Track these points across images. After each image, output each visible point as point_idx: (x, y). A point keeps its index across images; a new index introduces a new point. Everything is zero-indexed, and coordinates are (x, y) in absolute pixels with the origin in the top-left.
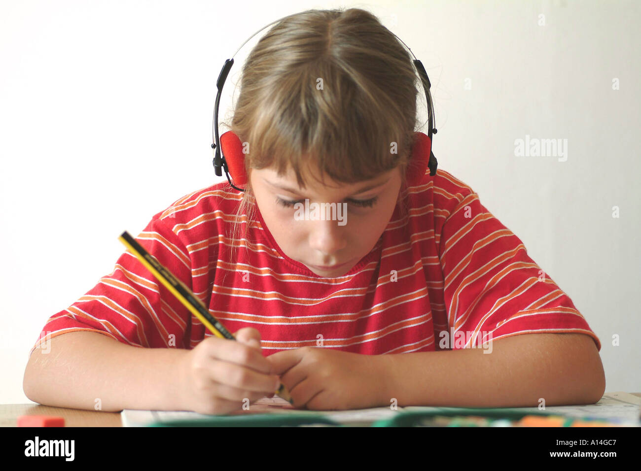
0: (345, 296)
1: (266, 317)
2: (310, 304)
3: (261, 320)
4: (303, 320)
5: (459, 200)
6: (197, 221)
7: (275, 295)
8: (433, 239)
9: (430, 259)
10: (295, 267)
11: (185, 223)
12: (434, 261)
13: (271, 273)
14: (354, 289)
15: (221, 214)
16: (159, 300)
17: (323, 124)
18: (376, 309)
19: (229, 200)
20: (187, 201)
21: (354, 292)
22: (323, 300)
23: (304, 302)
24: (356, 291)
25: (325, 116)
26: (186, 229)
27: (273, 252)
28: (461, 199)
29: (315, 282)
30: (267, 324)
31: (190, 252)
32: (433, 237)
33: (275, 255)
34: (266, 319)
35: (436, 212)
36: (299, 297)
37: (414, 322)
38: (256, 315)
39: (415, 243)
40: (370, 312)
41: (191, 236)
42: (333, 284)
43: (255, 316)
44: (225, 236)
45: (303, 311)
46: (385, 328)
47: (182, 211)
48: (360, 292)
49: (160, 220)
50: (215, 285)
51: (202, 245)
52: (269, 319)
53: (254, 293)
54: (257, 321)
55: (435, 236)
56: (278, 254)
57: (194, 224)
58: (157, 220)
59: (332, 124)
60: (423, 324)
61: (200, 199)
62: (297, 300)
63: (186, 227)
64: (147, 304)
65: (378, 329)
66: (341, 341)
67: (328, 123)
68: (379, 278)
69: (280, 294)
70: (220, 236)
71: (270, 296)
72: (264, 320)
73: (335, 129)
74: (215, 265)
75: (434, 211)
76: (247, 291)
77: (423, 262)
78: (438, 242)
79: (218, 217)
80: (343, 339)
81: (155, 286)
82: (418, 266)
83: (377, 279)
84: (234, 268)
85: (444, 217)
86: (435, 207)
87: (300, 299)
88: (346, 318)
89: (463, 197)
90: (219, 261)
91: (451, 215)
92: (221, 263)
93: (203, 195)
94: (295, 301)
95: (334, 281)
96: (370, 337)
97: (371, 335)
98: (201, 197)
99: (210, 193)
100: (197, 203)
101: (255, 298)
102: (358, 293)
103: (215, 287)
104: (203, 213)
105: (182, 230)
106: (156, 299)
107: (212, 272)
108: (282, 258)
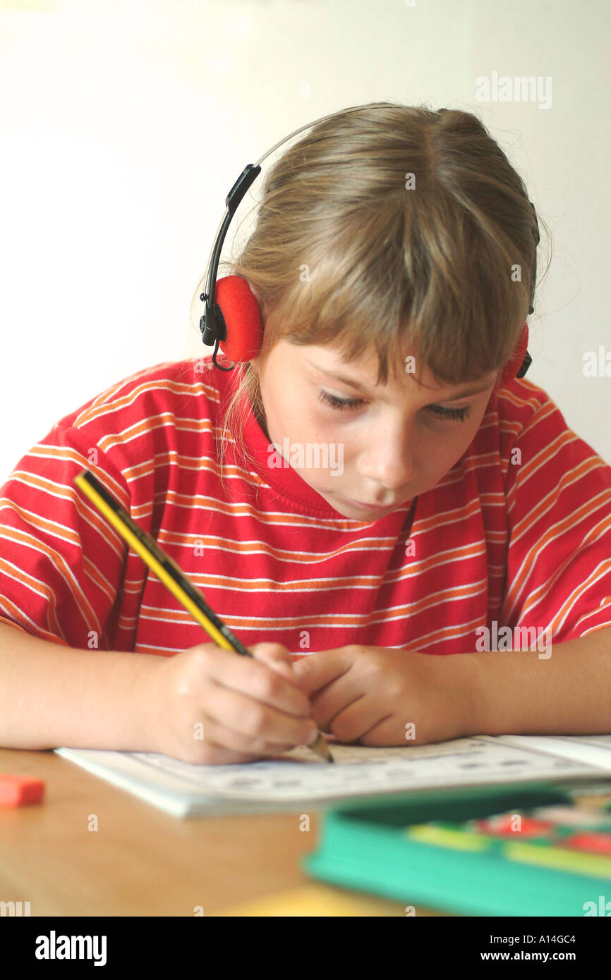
0: (366, 549)
1: (242, 580)
2: (311, 560)
3: (235, 584)
4: (303, 586)
5: (535, 409)
6: (138, 430)
7: (261, 547)
8: (498, 466)
9: (493, 496)
10: (288, 500)
11: (117, 433)
12: (498, 499)
13: (251, 511)
14: (381, 539)
15: (171, 419)
16: (81, 556)
17: (437, 289)
18: (409, 572)
19: (181, 396)
20: (116, 397)
21: (380, 544)
22: (332, 554)
23: (302, 558)
24: (382, 541)
25: (441, 277)
26: (120, 443)
27: (252, 477)
28: (537, 407)
29: (319, 527)
30: (245, 590)
31: (129, 480)
32: (498, 463)
33: (256, 481)
34: (243, 583)
35: (502, 425)
36: (295, 550)
37: (463, 592)
38: (229, 576)
39: (471, 472)
40: (399, 574)
41: (129, 454)
42: (345, 530)
43: (226, 578)
44: (180, 453)
45: (301, 572)
46: (422, 600)
47: (111, 414)
48: (389, 544)
49: (76, 428)
50: (162, 531)
51: (146, 467)
52: (249, 583)
53: (223, 542)
54: (228, 586)
55: (501, 462)
56: (260, 480)
57: (133, 435)
58: (69, 428)
59: (450, 289)
60: (476, 597)
61: (138, 395)
62: (291, 555)
63: (120, 439)
64: (63, 565)
65: (411, 602)
66: (356, 618)
67: (444, 287)
68: (415, 524)
69: (267, 544)
70: (172, 453)
71: (251, 548)
72: (241, 585)
73: (454, 299)
74: (164, 497)
75: (500, 424)
76: (214, 539)
77: (482, 500)
78: (505, 471)
79: (168, 424)
80: (359, 616)
81: (75, 535)
82: (474, 507)
83: (412, 523)
84: (191, 502)
85: (515, 433)
86: (501, 417)
87: (296, 553)
88: (366, 582)
89: (539, 404)
90: (170, 492)
91: (524, 430)
92: (173, 496)
93: (142, 389)
94: (288, 556)
95: (346, 525)
96: (399, 613)
97: (400, 610)
98: (138, 391)
99: (152, 385)
100: (133, 400)
101: (226, 550)
102: (384, 544)
103: (164, 534)
104: (146, 417)
105: (114, 444)
106: (76, 556)
107: (158, 510)
108: (266, 486)
